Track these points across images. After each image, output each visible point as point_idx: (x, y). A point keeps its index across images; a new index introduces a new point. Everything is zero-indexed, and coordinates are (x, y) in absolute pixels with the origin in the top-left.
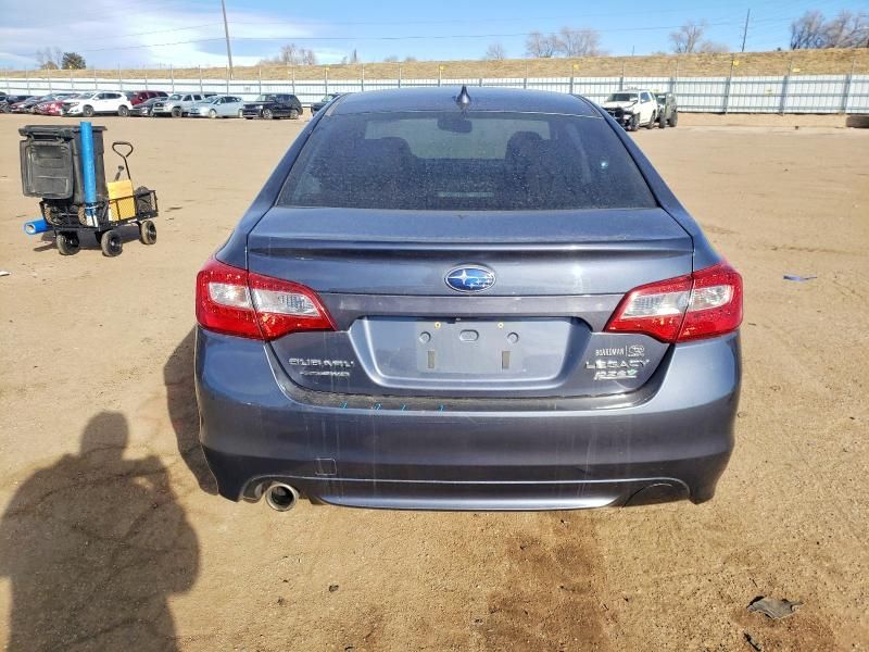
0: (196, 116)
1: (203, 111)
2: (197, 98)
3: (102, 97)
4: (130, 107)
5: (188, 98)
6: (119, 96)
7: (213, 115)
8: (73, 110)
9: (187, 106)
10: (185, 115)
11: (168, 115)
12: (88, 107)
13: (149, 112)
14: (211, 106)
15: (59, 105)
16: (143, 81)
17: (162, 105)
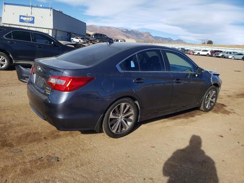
0: (228, 58)
1: (230, 57)
2: (230, 53)
3: (203, 51)
4: (210, 54)
5: (227, 53)
6: (208, 51)
7: (233, 58)
8: (195, 54)
9: (226, 55)
10: (225, 57)
11: (219, 57)
12: (199, 53)
13: (215, 56)
14: (233, 56)
15: (193, 52)
16: (218, 48)
17: (219, 54)
